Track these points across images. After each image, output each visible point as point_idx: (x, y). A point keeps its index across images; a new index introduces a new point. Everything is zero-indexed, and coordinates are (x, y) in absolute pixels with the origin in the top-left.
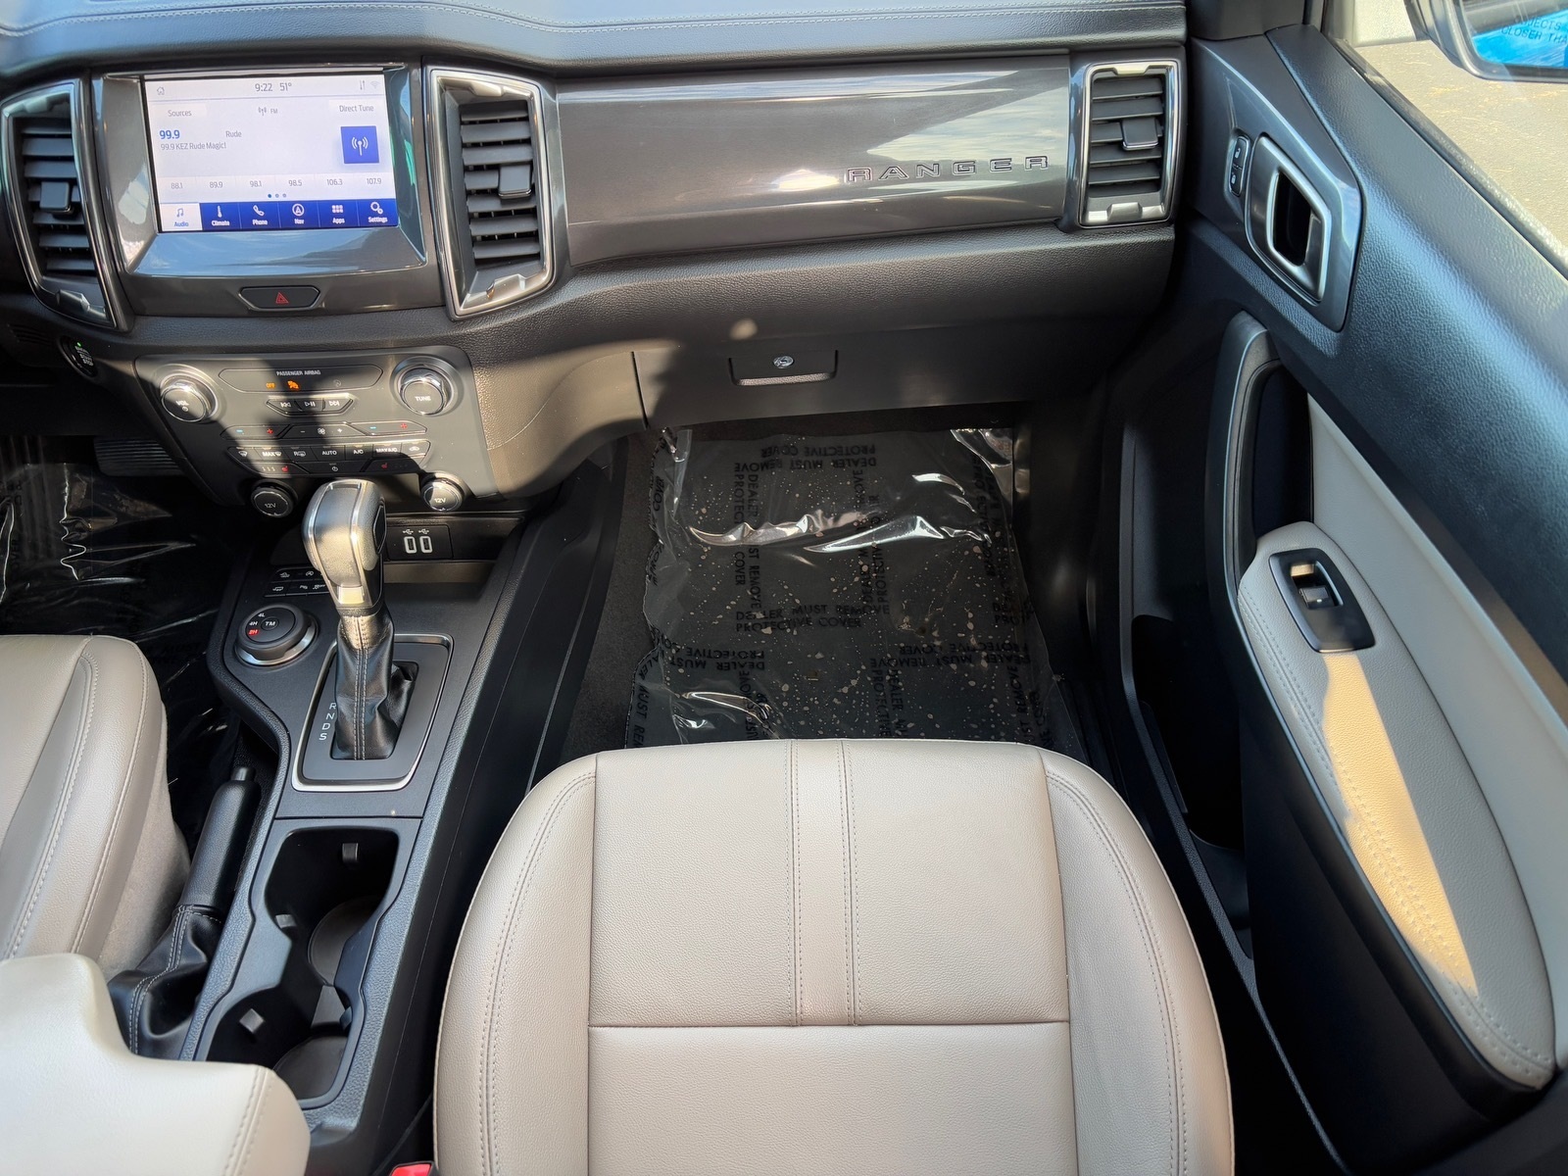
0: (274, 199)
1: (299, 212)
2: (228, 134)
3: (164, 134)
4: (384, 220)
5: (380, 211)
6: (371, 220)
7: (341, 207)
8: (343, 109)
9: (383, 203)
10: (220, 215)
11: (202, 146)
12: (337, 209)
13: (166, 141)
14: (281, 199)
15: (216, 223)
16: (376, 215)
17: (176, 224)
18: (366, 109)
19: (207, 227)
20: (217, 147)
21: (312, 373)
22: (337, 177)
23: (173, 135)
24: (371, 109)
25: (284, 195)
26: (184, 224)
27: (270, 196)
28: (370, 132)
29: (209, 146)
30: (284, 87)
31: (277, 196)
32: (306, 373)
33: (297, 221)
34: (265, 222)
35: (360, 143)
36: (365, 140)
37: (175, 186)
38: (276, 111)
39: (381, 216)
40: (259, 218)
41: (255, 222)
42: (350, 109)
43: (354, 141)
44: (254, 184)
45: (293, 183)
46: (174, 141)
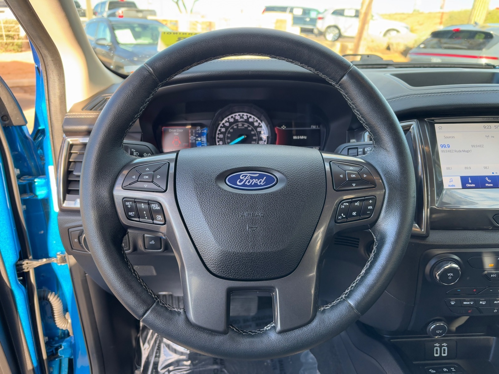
0: (495, 174)
2: (473, 146)
3: (442, 146)
10: (470, 182)
11: (460, 151)
13: (443, 149)
15: (468, 185)
17: (449, 186)
19: (464, 187)
20: (467, 152)
23: (446, 146)
26: (453, 186)
27: (493, 173)
29: (464, 151)
30: (496, 127)
34: (492, 185)
37: (448, 168)
38: (493, 137)
40: (489, 183)
41: (487, 185)
44: (485, 168)
46: (447, 149)
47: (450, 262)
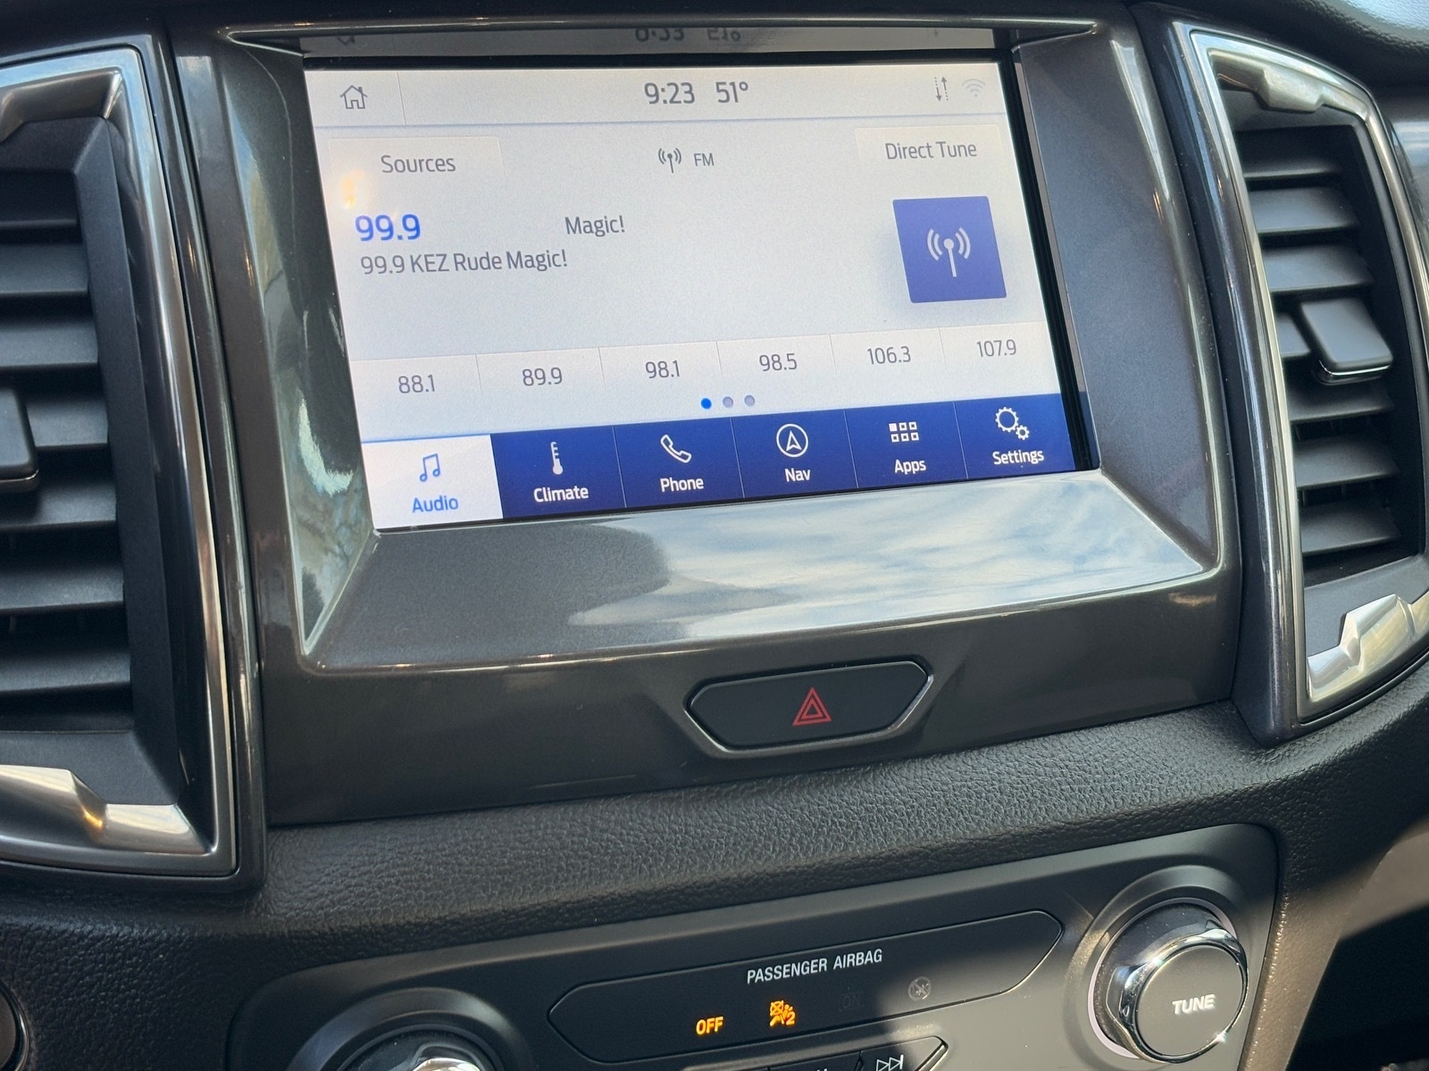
0: (718, 411)
1: (794, 447)
2: (573, 226)
3: (371, 229)
4: (1035, 457)
5: (1023, 433)
6: (1002, 459)
7: (913, 425)
8: (897, 152)
9: (1026, 406)
10: (558, 469)
11: (493, 263)
12: (903, 433)
13: (377, 246)
14: (740, 410)
15: (545, 495)
16: (1011, 443)
17: (417, 506)
18: (956, 151)
19: (519, 510)
20: (541, 263)
21: (858, 959)
22: (892, 339)
23: (399, 230)
24: (971, 150)
25: (750, 400)
26: (443, 503)
27: (706, 404)
28: (974, 212)
29: (516, 261)
30: (728, 94)
31: (728, 401)
32: (838, 964)
33: (792, 475)
34: (698, 484)
35: (949, 244)
36: (963, 236)
37: (409, 385)
38: (709, 160)
39: (1027, 446)
40: (680, 472)
41: (666, 483)
42: (914, 152)
43: (932, 239)
44: (657, 370)
45: (771, 363)
46: (404, 247)
47: (423, 1048)
